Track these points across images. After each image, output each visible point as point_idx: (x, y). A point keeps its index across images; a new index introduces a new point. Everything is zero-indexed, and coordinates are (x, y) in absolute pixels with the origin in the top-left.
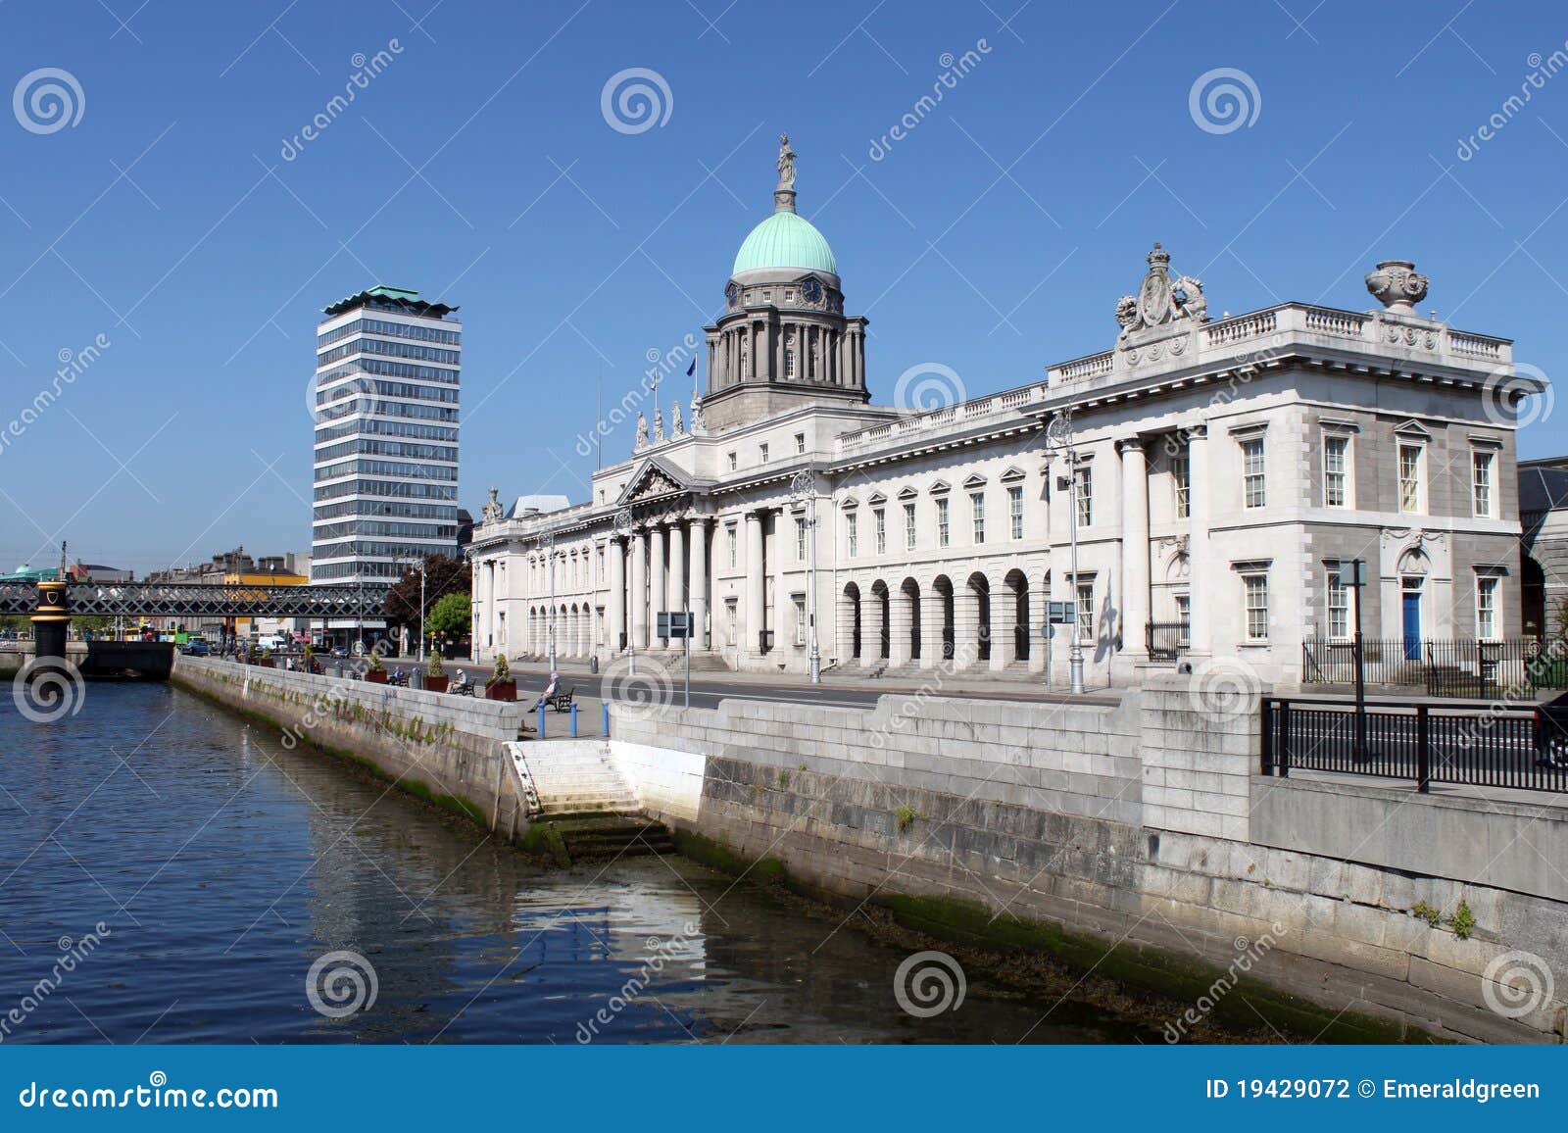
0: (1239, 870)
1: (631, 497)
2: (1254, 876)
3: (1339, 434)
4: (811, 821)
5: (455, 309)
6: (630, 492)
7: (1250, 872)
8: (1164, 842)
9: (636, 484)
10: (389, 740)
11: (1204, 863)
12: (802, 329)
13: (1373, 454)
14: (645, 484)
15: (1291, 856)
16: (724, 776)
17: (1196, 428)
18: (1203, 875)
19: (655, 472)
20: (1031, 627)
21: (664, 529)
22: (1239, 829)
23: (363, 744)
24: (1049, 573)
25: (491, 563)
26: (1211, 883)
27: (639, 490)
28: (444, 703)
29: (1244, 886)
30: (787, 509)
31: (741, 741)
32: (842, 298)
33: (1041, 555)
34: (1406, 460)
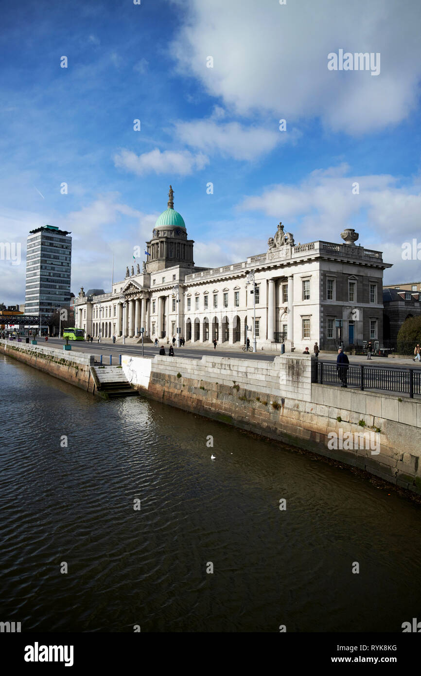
0: (308, 410)
1: (124, 292)
2: (312, 412)
3: (331, 279)
4: (182, 391)
5: (70, 233)
6: (124, 290)
7: (311, 410)
8: (286, 401)
9: (126, 288)
10: (53, 364)
11: (298, 407)
12: (175, 243)
13: (341, 285)
14: (128, 288)
15: (323, 406)
16: (156, 377)
17: (290, 276)
18: (298, 411)
19: (131, 285)
20: (241, 332)
21: (134, 301)
22: (308, 398)
23: (46, 365)
24: (246, 317)
25: (81, 310)
26: (300, 414)
27: (126, 290)
28: (71, 354)
29: (310, 415)
30: (171, 296)
31: (162, 367)
32: (187, 235)
33: (244, 312)
34: (351, 286)
